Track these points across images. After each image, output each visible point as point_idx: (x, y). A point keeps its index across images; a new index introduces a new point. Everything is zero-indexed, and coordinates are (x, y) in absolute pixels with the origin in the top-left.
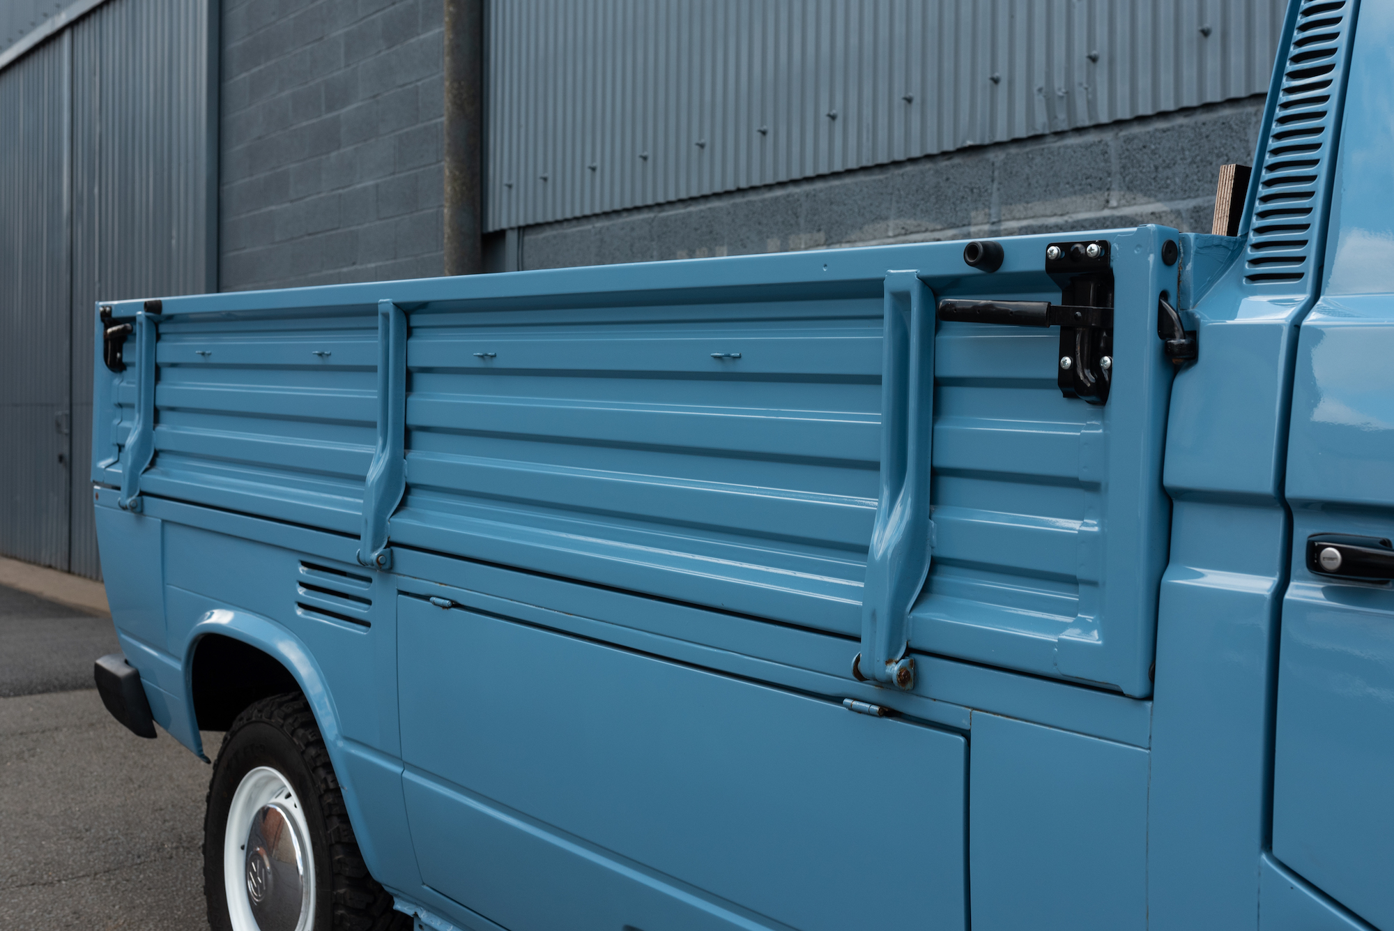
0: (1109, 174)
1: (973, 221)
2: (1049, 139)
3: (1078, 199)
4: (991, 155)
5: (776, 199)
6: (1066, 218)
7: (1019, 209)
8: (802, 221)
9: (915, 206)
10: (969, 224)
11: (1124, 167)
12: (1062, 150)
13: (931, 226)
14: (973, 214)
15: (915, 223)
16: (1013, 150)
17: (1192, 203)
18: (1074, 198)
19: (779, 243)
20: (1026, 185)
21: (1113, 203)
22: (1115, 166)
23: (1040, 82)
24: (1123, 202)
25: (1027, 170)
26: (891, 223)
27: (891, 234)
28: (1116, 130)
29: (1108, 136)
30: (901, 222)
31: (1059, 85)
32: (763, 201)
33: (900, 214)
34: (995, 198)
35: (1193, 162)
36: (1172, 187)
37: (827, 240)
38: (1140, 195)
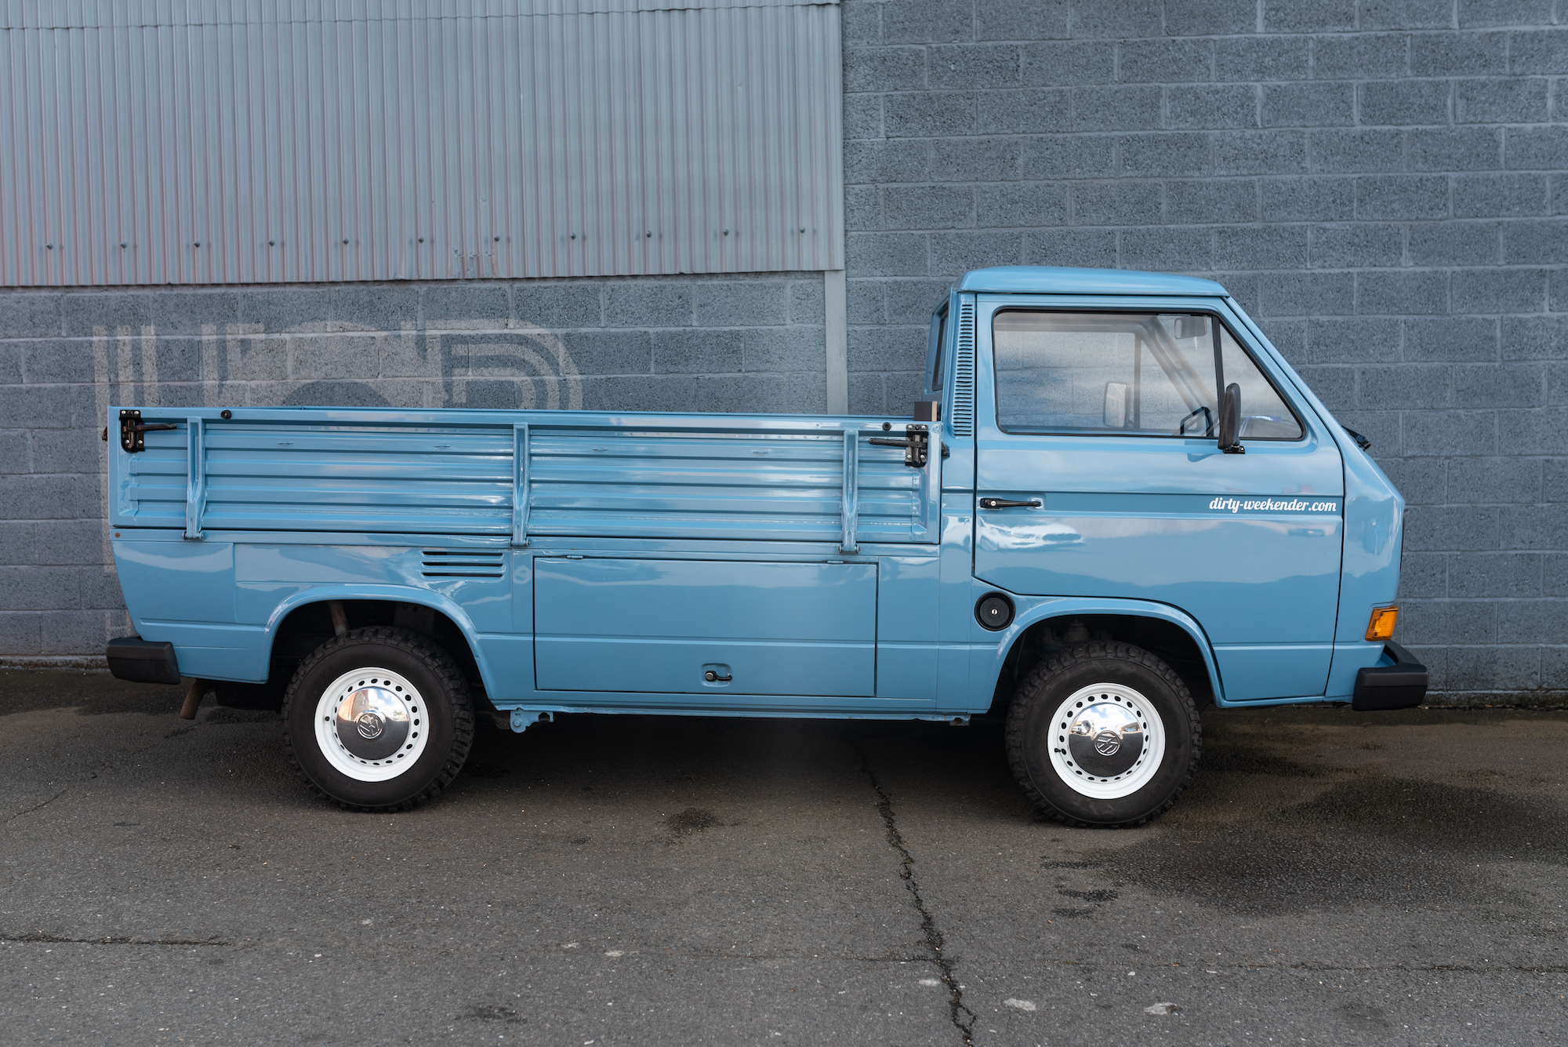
0: (507, 309)
1: (403, 327)
2: (460, 282)
3: (486, 322)
4: (414, 287)
5: (210, 296)
6: (477, 332)
7: (440, 323)
8: (239, 315)
9: (352, 314)
10: (400, 329)
11: (518, 306)
12: (472, 290)
13: (367, 328)
14: (403, 323)
15: (351, 324)
16: (433, 286)
17: (564, 331)
18: (482, 320)
19: (215, 328)
20: (445, 308)
21: (511, 325)
22: (511, 304)
23: (455, 245)
24: (518, 326)
25: (445, 300)
26: (329, 323)
27: (329, 330)
28: (510, 283)
29: (505, 286)
30: (339, 323)
31: (470, 251)
32: (195, 296)
33: (338, 317)
34: (420, 314)
35: (565, 308)
36: (551, 321)
37: (266, 330)
38: (529, 323)
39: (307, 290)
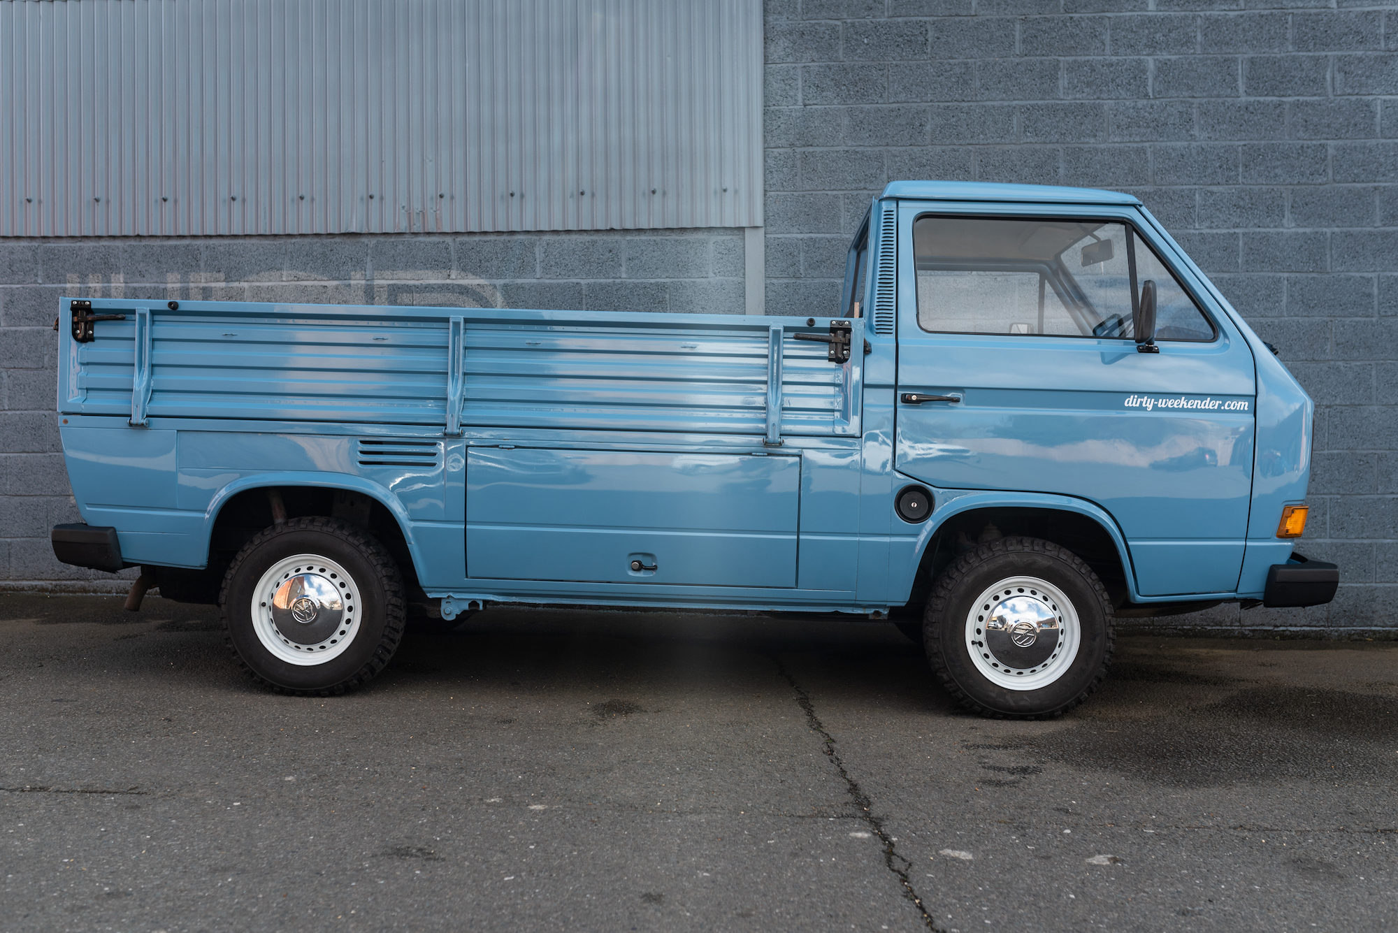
0: (450, 261)
1: (353, 277)
2: (407, 236)
3: (430, 273)
4: (365, 240)
5: (176, 247)
6: (421, 282)
7: (387, 273)
8: (202, 264)
9: (306, 264)
10: (350, 279)
11: (460, 258)
12: (417, 243)
13: (320, 277)
14: (353, 273)
15: (304, 274)
16: (382, 239)
17: (502, 282)
18: (426, 271)
19: (179, 277)
20: (392, 260)
21: (453, 276)
22: (454, 256)
23: (403, 202)
24: (459, 277)
25: (393, 252)
26: (285, 273)
27: (284, 279)
28: (453, 237)
29: (449, 239)
30: (294, 272)
31: (417, 206)
32: (162, 246)
33: (293, 267)
34: (369, 266)
35: (503, 260)
36: (490, 272)
37: (226, 278)
38: (470, 275)
39: (266, 242)
